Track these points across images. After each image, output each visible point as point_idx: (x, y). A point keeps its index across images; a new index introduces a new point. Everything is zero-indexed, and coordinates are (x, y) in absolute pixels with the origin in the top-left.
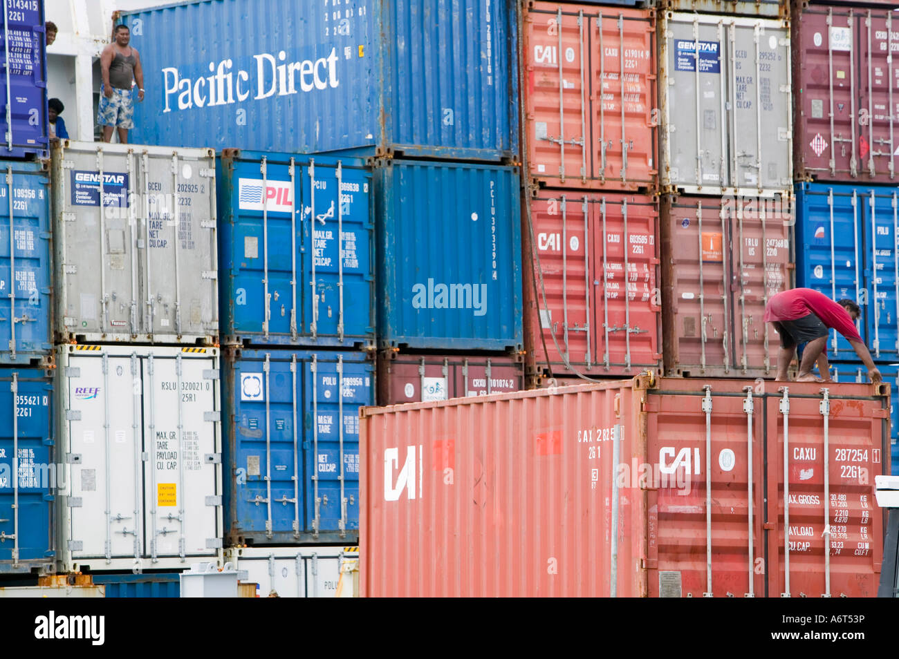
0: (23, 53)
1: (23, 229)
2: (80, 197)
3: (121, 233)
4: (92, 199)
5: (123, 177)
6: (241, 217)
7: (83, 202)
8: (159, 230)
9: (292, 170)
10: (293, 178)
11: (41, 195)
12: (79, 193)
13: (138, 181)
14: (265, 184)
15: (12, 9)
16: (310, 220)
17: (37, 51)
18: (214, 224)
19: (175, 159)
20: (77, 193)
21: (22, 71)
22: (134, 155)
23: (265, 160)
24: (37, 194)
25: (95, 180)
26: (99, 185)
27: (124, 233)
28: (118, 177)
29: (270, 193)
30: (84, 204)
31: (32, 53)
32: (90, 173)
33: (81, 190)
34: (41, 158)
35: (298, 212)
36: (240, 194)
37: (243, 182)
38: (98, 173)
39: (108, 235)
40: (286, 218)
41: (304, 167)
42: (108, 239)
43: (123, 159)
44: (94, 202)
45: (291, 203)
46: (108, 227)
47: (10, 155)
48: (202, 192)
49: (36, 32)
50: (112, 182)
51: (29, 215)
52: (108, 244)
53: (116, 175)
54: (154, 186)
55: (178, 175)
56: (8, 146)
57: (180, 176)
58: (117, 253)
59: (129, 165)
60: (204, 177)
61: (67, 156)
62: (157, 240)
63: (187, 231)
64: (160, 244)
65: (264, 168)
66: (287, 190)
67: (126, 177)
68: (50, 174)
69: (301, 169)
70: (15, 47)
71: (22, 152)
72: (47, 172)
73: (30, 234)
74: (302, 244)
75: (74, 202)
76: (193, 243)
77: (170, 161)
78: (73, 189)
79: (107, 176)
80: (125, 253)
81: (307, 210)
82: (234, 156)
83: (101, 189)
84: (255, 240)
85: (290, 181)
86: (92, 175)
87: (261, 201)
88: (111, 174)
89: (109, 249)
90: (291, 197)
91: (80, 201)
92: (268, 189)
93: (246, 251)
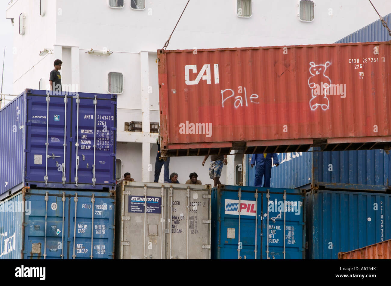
0: (105, 140)
1: (99, 224)
2: (133, 209)
3: (156, 225)
4: (140, 210)
5: (158, 199)
6: (225, 218)
7: (135, 211)
8: (178, 224)
9: (256, 195)
10: (257, 199)
11: (111, 207)
12: (133, 207)
13: (167, 201)
14: (240, 202)
15: (100, 120)
16: (267, 220)
17: (112, 139)
18: (209, 222)
19: (188, 190)
20: (132, 206)
21: (103, 149)
22: (165, 188)
23: (240, 190)
24: (108, 207)
25: (142, 200)
26: (144, 203)
27: (157, 226)
28: (156, 199)
29: (243, 206)
30: (135, 212)
31: (110, 140)
32: (140, 197)
33: (134, 205)
34: (111, 190)
35: (259, 216)
36: (225, 207)
37: (227, 201)
38: (144, 197)
39: (148, 227)
40: (252, 219)
41: (264, 194)
42: (148, 229)
43: (159, 190)
44: (141, 211)
45: (255, 212)
46: (148, 223)
47: (94, 189)
48: (204, 206)
49: (112, 130)
50: (152, 201)
51: (103, 218)
52: (148, 231)
53: (154, 198)
54: (176, 203)
55: (190, 197)
56: (93, 184)
57: (191, 199)
58: (154, 236)
59: (162, 193)
60: (205, 198)
61: (127, 189)
62: (176, 229)
63: (194, 225)
64: (178, 231)
65: (240, 195)
66: (253, 205)
67: (160, 199)
68: (115, 197)
69: (262, 195)
70: (100, 138)
71: (101, 188)
72: (114, 197)
73: (104, 226)
74: (262, 232)
75: (130, 211)
76: (198, 231)
77: (185, 191)
78: (130, 205)
79: (149, 199)
80: (158, 236)
81: (265, 215)
82: (221, 188)
83: (145, 205)
84: (234, 230)
85: (255, 201)
86: (141, 198)
87: (238, 210)
88: (152, 197)
89: (149, 234)
90: (255, 209)
91: (133, 211)
92: (241, 204)
93: (228, 235)
